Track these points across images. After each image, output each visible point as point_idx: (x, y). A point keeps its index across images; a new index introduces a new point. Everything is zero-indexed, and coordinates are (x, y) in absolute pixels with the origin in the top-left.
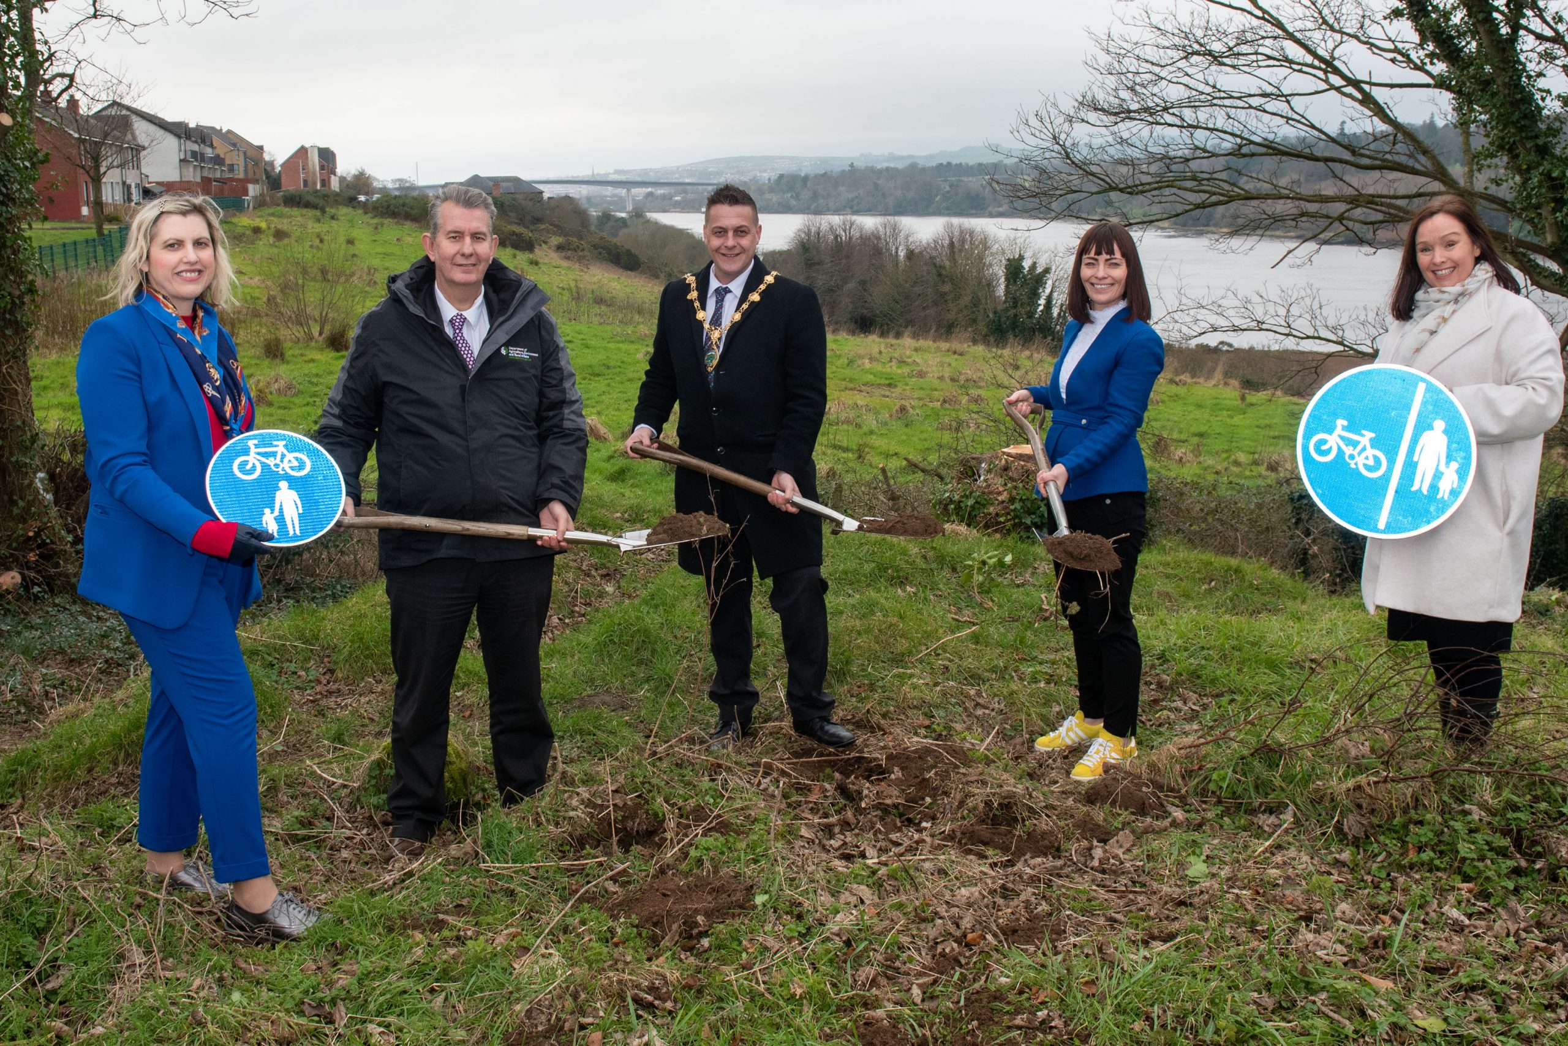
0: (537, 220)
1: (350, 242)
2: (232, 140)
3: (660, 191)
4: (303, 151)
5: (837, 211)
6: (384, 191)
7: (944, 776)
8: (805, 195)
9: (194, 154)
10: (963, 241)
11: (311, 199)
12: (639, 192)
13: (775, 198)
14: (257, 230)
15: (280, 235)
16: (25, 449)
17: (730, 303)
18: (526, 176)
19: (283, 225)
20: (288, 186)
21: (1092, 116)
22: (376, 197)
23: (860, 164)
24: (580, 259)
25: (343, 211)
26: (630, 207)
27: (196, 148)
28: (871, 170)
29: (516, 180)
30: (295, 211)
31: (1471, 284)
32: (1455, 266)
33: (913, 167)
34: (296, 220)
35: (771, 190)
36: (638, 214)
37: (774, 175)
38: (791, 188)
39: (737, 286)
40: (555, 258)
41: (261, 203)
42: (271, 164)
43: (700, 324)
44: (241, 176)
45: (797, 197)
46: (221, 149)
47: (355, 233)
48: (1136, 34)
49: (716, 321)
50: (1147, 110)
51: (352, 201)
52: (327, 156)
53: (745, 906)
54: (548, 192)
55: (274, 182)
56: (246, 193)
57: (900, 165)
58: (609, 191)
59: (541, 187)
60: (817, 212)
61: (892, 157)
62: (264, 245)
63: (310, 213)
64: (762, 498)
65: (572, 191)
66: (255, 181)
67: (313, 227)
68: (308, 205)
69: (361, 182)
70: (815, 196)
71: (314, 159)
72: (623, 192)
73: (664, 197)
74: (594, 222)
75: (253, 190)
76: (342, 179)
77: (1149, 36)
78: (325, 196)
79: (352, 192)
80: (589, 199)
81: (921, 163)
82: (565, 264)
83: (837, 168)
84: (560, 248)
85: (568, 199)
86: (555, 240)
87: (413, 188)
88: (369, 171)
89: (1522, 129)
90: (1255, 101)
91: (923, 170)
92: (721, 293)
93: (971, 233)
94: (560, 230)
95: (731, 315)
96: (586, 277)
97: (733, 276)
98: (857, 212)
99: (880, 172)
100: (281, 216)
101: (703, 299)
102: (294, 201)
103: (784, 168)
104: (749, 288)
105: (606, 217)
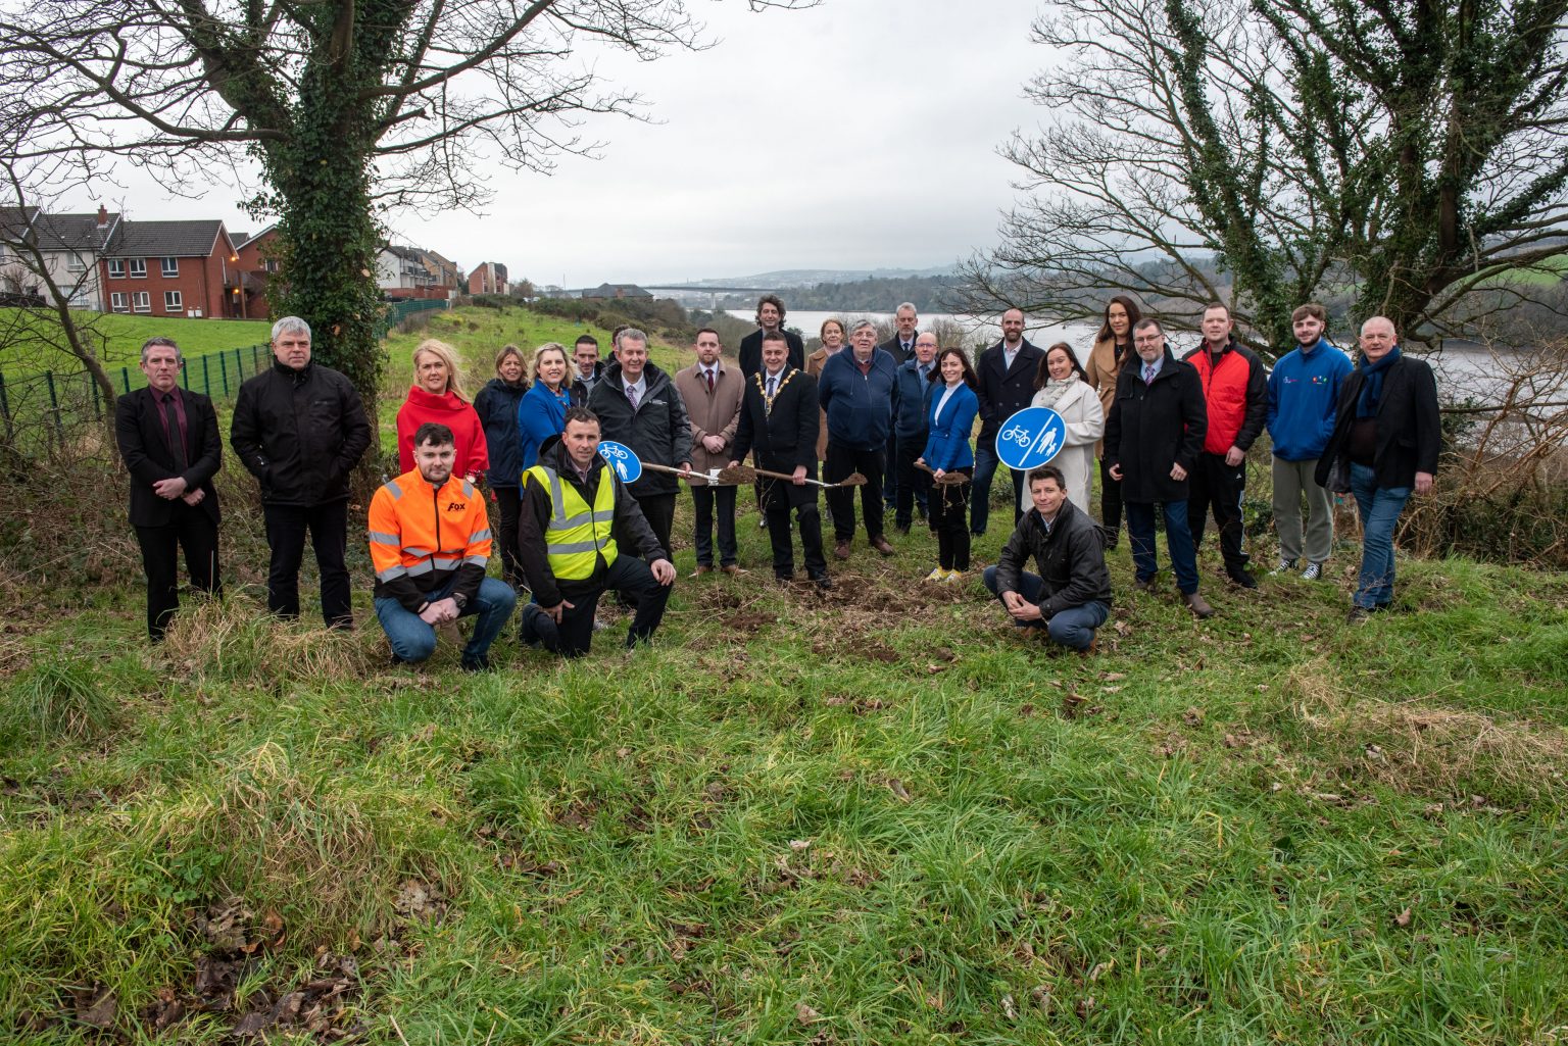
0: (649, 316)
1: (521, 331)
2: (435, 258)
3: (735, 295)
4: (484, 266)
5: (860, 310)
6: (540, 294)
7: (862, 589)
8: (838, 298)
9: (410, 269)
10: (946, 332)
11: (491, 300)
12: (721, 296)
13: (816, 300)
14: (457, 323)
15: (473, 326)
16: (376, 461)
17: (776, 384)
18: (640, 284)
19: (473, 319)
20: (476, 291)
21: (1004, 263)
22: (536, 299)
23: (876, 276)
24: (679, 344)
25: (515, 309)
26: (714, 306)
27: (411, 264)
28: (885, 280)
29: (634, 287)
30: (481, 310)
31: (1071, 378)
32: (1063, 370)
33: (914, 278)
34: (483, 316)
35: (814, 295)
36: (719, 311)
37: (816, 284)
38: (828, 293)
39: (778, 377)
40: (662, 342)
41: (457, 304)
42: (462, 274)
43: (763, 396)
44: (441, 284)
45: (832, 299)
46: (428, 265)
47: (524, 325)
48: (1029, 213)
49: (770, 394)
50: (1037, 260)
51: (520, 302)
52: (501, 270)
53: (773, 621)
54: (657, 295)
55: (465, 288)
56: (447, 296)
57: (905, 277)
58: (699, 294)
59: (651, 292)
60: (845, 311)
61: (900, 271)
62: (463, 333)
63: (492, 310)
64: (791, 482)
65: (672, 295)
66: (453, 289)
67: (494, 320)
68: (490, 305)
69: (525, 288)
70: (845, 299)
71: (492, 271)
72: (709, 295)
73: (738, 299)
74: (689, 317)
75: (452, 294)
76: (511, 286)
77: (1037, 215)
78: (501, 299)
79: (518, 296)
80: (685, 300)
81: (920, 276)
82: (669, 347)
83: (859, 279)
84: (665, 336)
85: (670, 300)
86: (662, 330)
87: (561, 292)
88: (531, 280)
89: (1255, 276)
90: (1098, 256)
91: (921, 281)
92: (772, 380)
93: (952, 326)
94: (665, 322)
95: (776, 391)
96: (684, 357)
97: (775, 373)
98: (874, 311)
99: (890, 282)
100: (471, 313)
101: (764, 385)
102: (480, 302)
103: (822, 279)
104: (784, 377)
105: (697, 313)
